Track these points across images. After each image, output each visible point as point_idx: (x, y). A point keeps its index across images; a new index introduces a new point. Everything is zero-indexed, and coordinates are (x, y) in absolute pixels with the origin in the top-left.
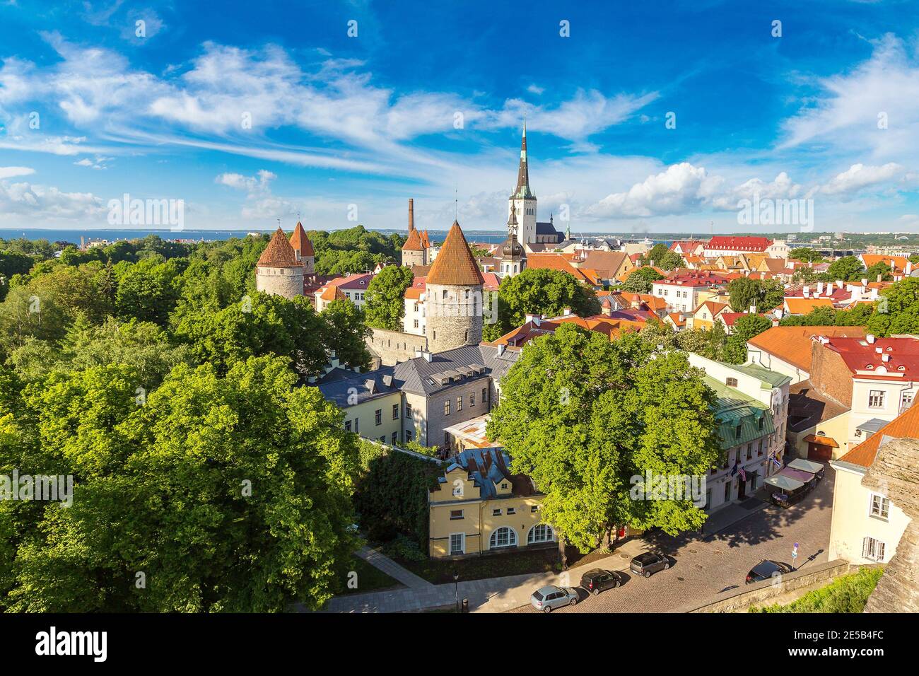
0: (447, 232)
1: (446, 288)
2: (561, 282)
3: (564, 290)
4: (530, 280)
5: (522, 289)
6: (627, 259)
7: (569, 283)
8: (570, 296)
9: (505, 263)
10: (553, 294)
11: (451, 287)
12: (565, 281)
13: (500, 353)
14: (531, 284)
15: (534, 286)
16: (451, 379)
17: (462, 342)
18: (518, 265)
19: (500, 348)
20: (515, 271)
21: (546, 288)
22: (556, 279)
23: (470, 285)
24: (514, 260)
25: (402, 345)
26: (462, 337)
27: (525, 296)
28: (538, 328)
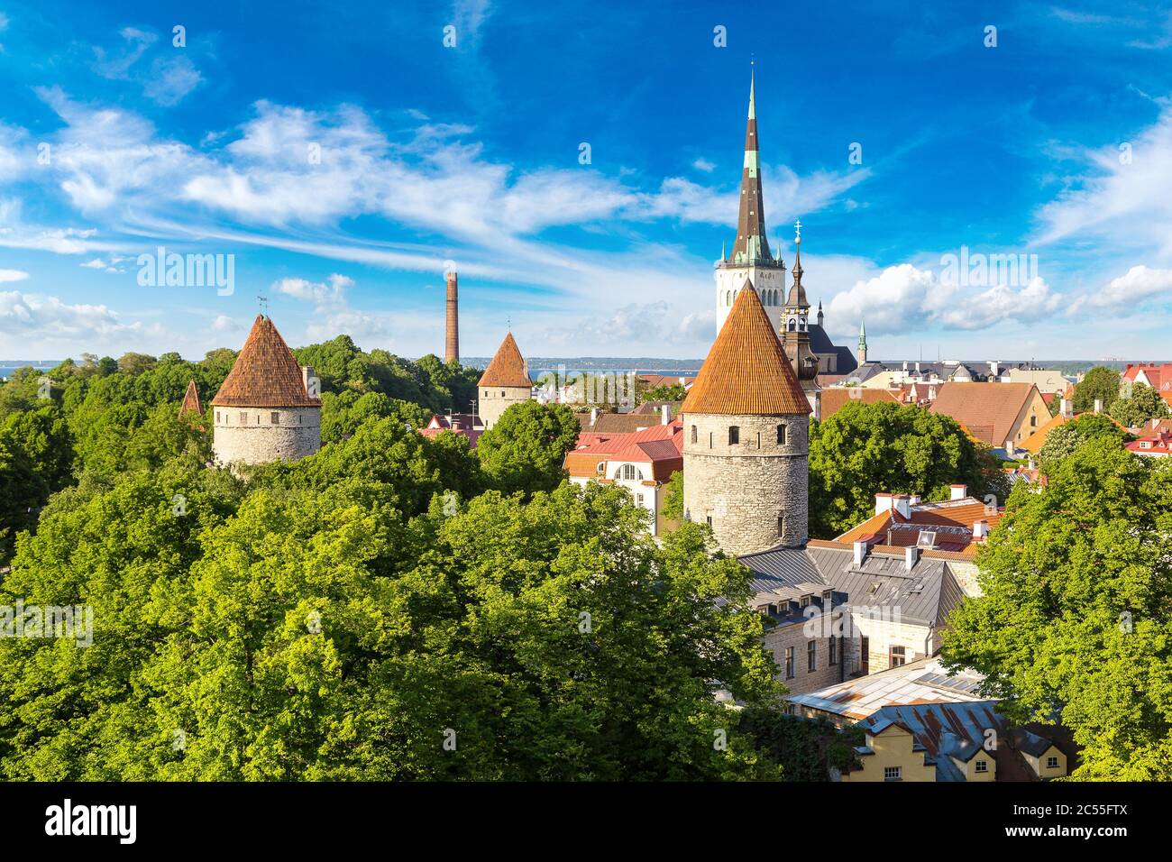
1: (735, 421)
2: (929, 431)
3: (937, 452)
4: (862, 427)
5: (847, 447)
6: (1037, 401)
7: (947, 434)
8: (953, 462)
10: (915, 460)
11: (747, 420)
12: (938, 428)
13: (858, 560)
14: (865, 436)
15: (870, 443)
16: (772, 608)
17: (772, 539)
19: (858, 550)
21: (897, 444)
22: (920, 425)
26: (770, 528)
27: (856, 462)
28: (906, 521)
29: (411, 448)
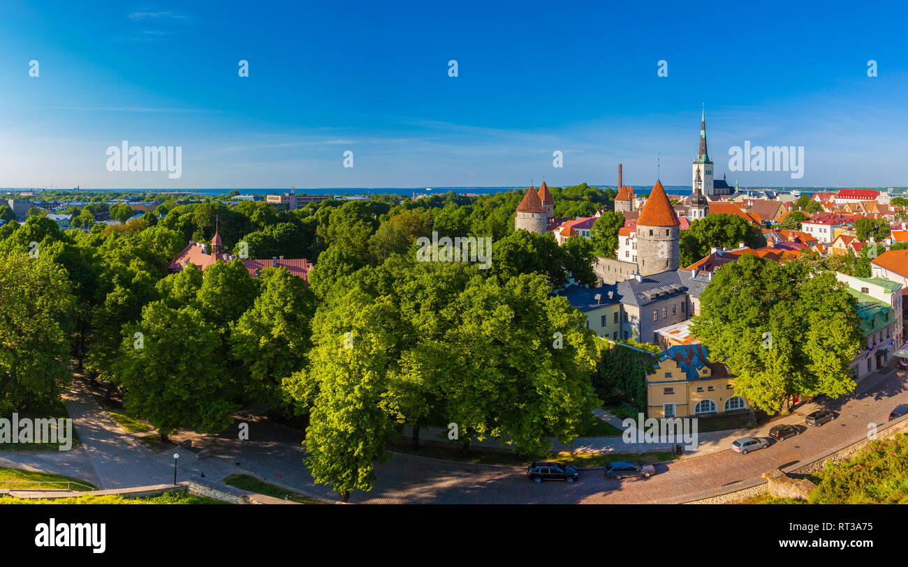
0: (652, 187)
1: (652, 228)
2: (736, 223)
3: (738, 229)
4: (713, 222)
5: (707, 229)
6: (782, 206)
7: (742, 224)
8: (743, 233)
9: (693, 210)
10: (730, 232)
11: (656, 227)
12: (739, 222)
13: (693, 276)
14: (714, 225)
15: (716, 227)
16: (657, 295)
17: (665, 268)
18: (703, 211)
19: (693, 272)
20: (701, 215)
21: (725, 228)
22: (733, 221)
23: (669, 226)
24: (700, 208)
25: (618, 269)
26: (664, 264)
27: (710, 234)
28: (721, 257)
29: (528, 240)
